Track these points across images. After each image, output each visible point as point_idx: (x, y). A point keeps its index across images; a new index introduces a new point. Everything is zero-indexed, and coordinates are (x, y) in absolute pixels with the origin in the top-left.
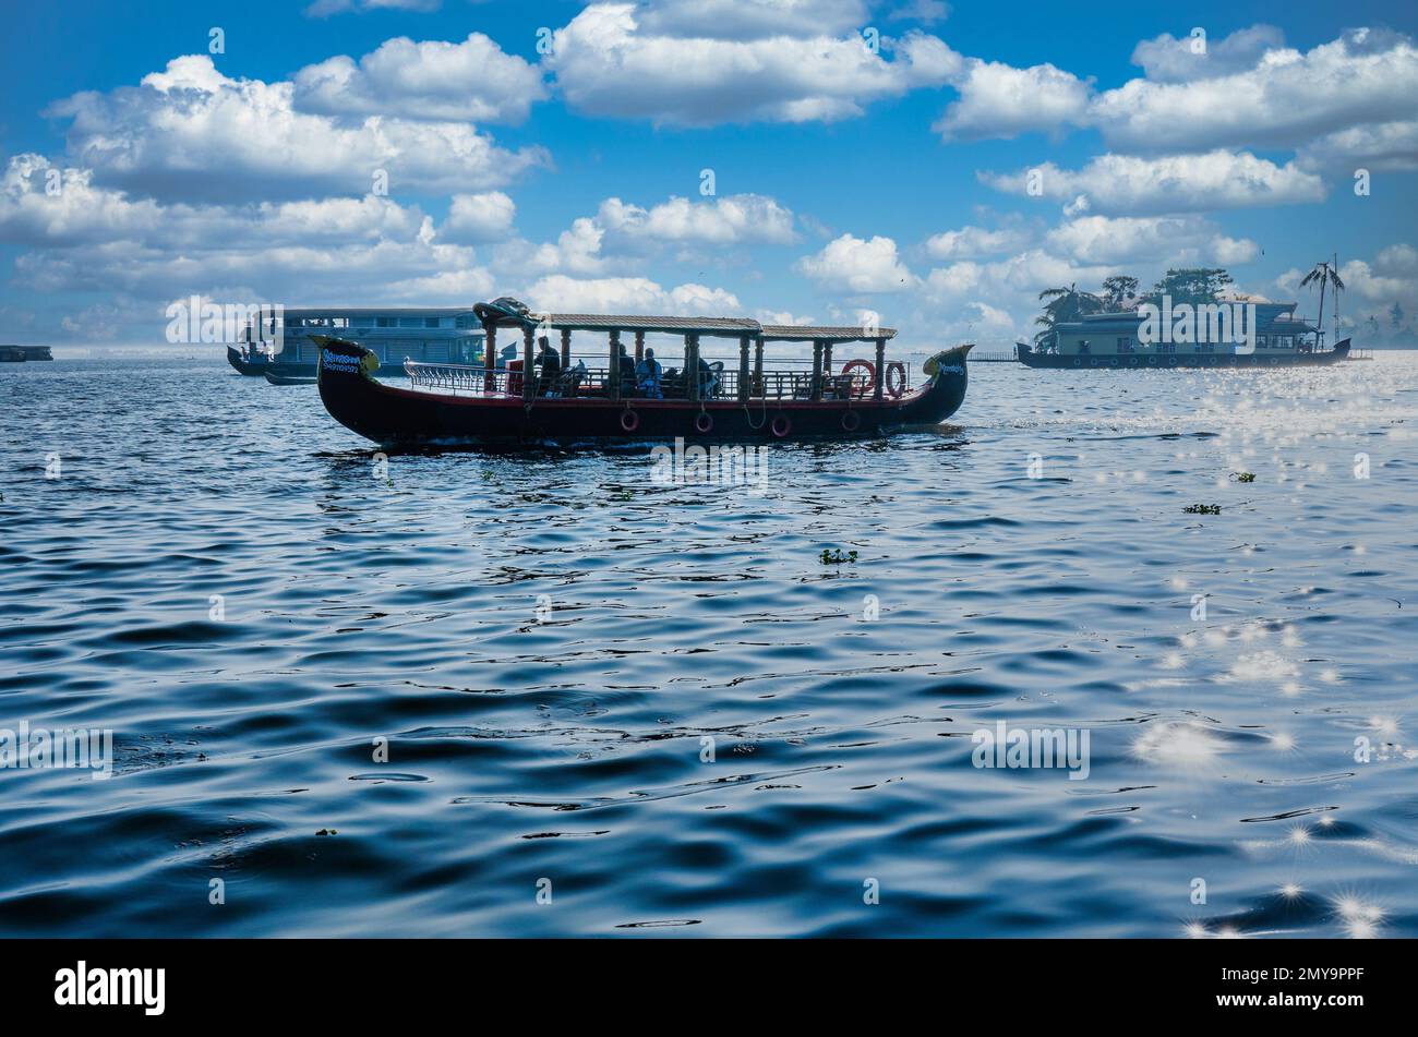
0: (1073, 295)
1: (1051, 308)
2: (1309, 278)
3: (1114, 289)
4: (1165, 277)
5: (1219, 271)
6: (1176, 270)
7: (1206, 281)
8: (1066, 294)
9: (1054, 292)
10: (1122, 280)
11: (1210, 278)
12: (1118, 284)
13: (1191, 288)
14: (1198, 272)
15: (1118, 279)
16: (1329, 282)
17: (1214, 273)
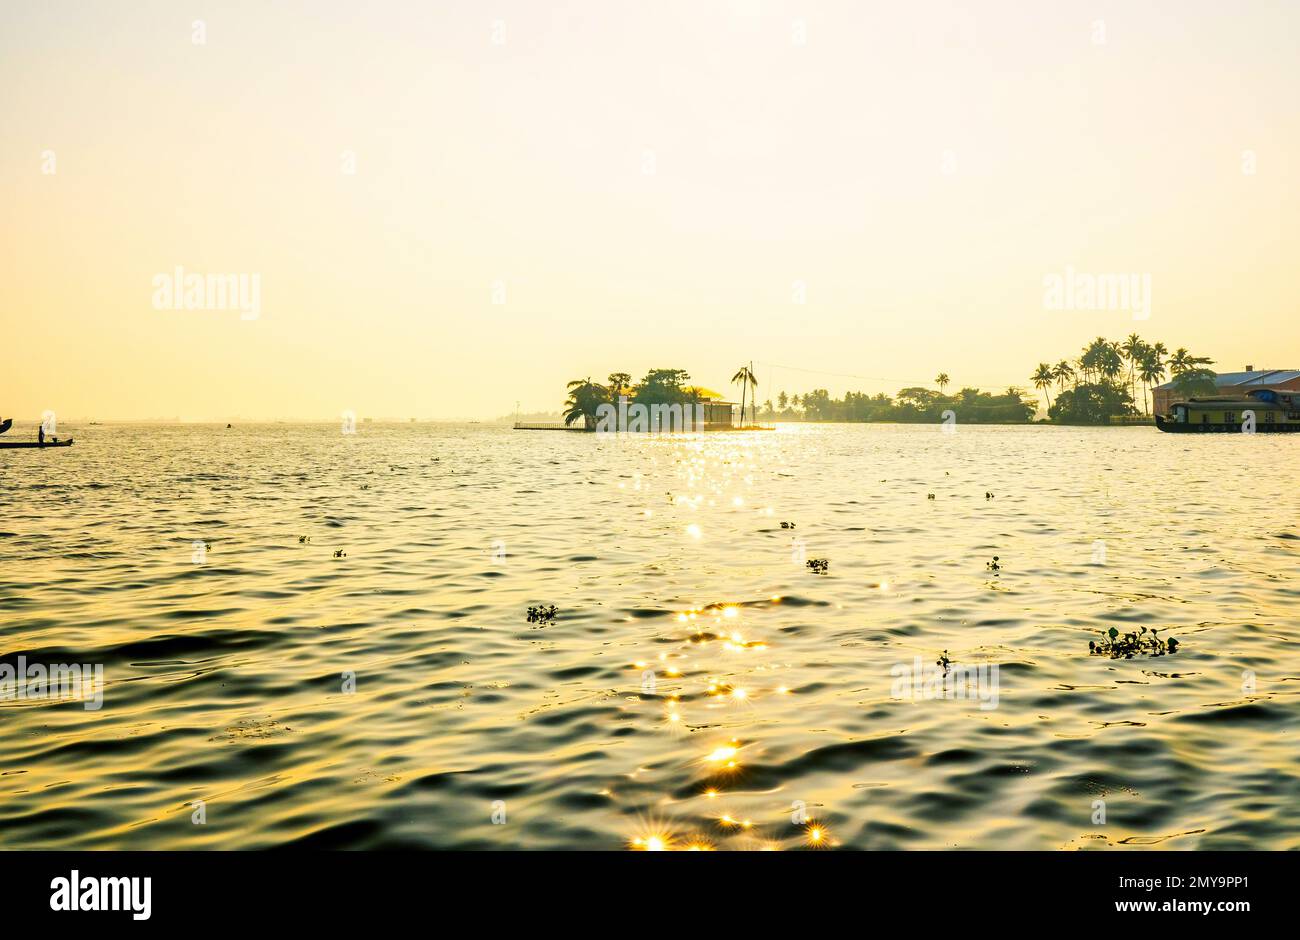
0: (589, 385)
1: (574, 393)
2: (736, 377)
3: (616, 382)
4: (647, 374)
5: (682, 371)
6: (655, 369)
7: (674, 378)
8: (584, 384)
9: (576, 383)
10: (620, 375)
11: (677, 375)
12: (618, 378)
13: (665, 382)
14: (668, 371)
15: (618, 375)
16: (749, 381)
17: (679, 372)
